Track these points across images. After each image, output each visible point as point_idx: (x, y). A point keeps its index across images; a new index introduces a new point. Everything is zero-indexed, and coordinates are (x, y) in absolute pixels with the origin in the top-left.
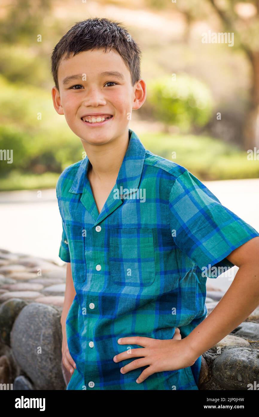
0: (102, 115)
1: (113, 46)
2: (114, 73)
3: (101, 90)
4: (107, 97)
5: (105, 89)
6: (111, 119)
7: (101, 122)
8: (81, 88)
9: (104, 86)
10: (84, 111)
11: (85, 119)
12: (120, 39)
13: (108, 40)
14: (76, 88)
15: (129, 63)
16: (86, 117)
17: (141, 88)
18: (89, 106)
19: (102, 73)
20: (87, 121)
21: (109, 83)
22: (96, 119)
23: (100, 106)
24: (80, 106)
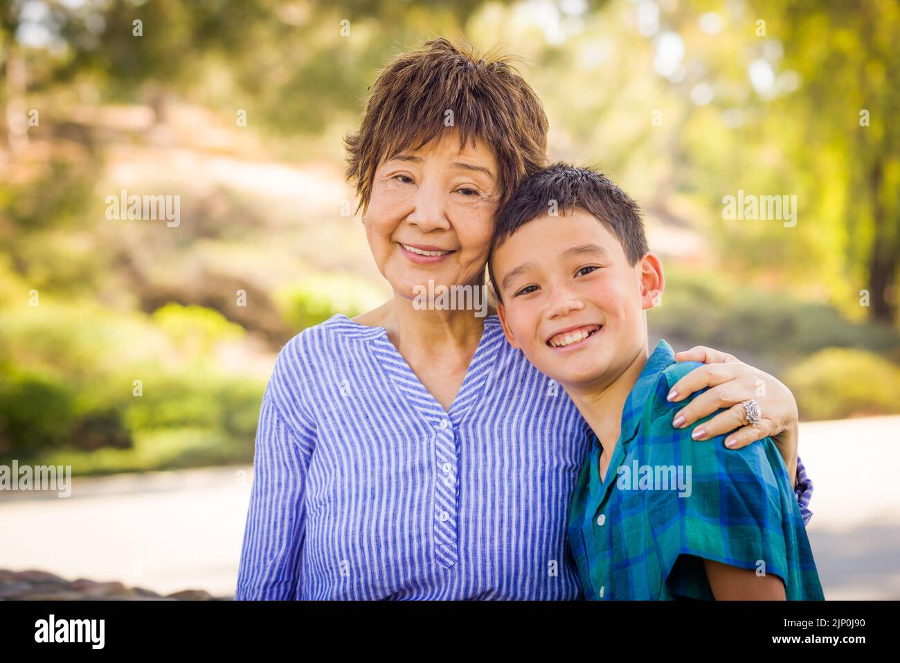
0: (581, 328)
1: (576, 203)
3: (572, 284)
4: (584, 295)
5: (578, 280)
6: (600, 332)
7: (582, 340)
8: (536, 290)
9: (575, 277)
10: (550, 328)
11: (555, 343)
12: (588, 189)
13: (565, 193)
14: (528, 292)
16: (555, 338)
17: (652, 270)
18: (554, 317)
20: (558, 344)
21: (583, 269)
22: (572, 336)
23: (573, 312)
24: (539, 321)
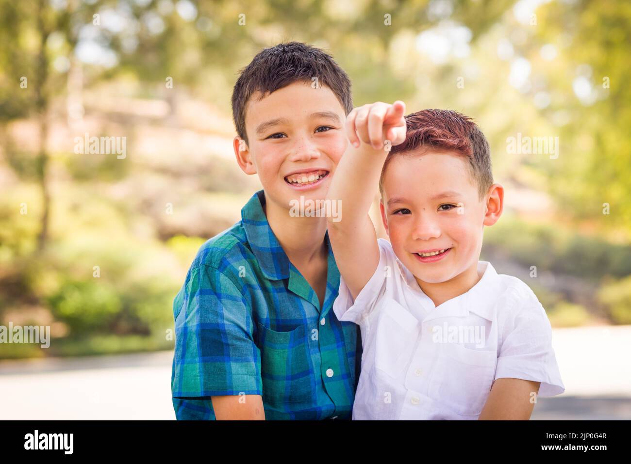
0: (314, 171)
2: (327, 113)
3: (312, 137)
4: (321, 147)
5: (316, 136)
6: (328, 177)
8: (282, 137)
9: (315, 132)
11: (292, 180)
14: (275, 138)
15: (343, 100)
16: (293, 175)
18: (297, 161)
19: (312, 115)
20: (295, 181)
21: (320, 128)
22: (308, 177)
23: (312, 160)
24: (283, 162)
